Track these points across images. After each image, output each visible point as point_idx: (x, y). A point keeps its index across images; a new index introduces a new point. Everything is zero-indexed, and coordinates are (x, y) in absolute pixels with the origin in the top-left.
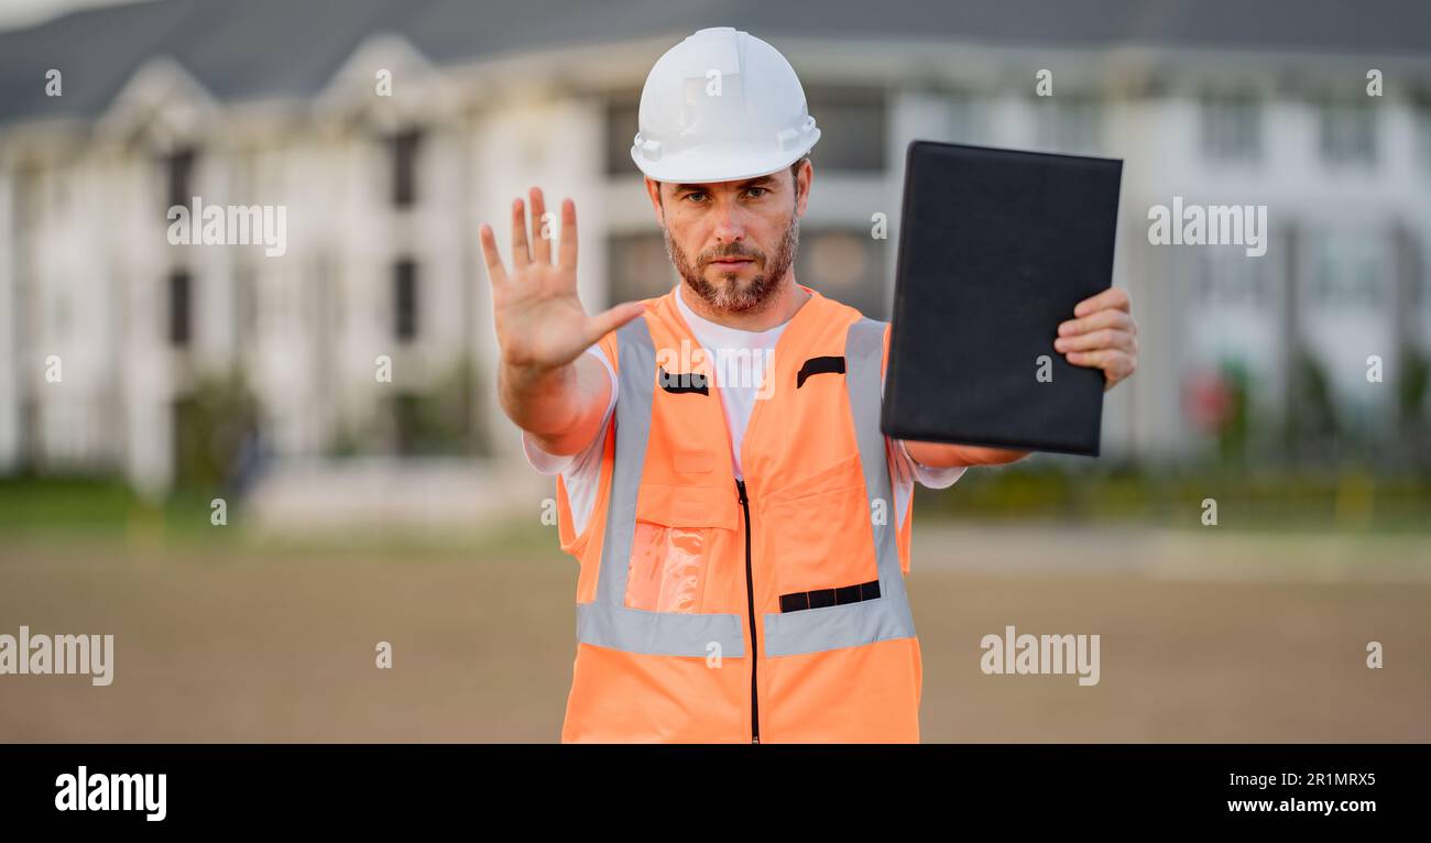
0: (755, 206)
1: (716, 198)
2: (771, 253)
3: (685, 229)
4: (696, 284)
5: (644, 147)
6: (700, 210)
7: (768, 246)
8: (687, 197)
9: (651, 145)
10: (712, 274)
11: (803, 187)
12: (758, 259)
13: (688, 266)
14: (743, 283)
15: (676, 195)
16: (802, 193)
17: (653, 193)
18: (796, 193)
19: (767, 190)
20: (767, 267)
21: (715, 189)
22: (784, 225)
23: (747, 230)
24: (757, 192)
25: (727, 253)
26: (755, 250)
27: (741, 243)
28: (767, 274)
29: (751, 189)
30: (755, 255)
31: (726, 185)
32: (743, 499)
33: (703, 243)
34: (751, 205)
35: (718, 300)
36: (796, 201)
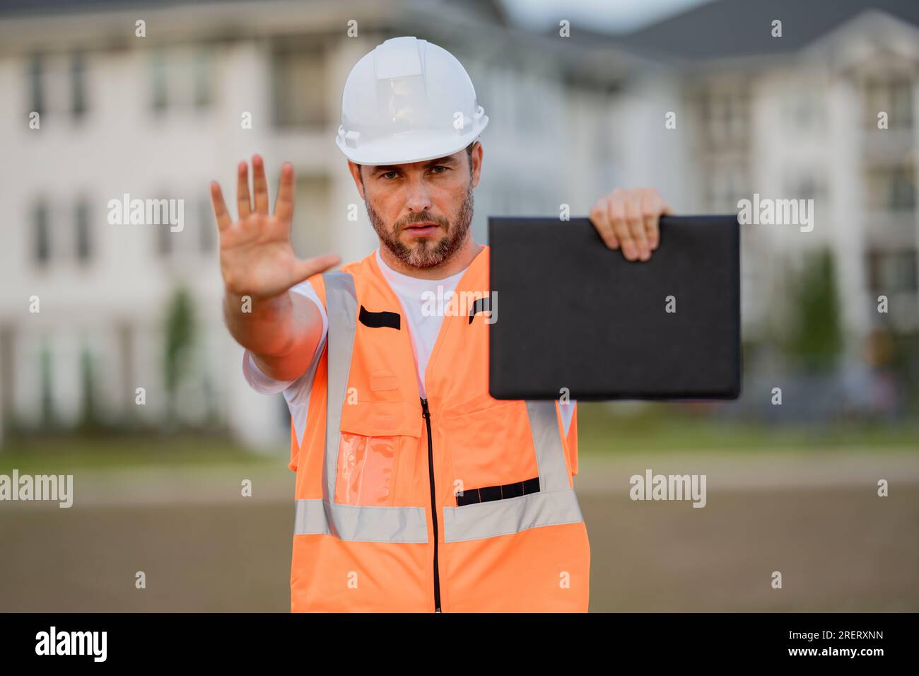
0: (439, 180)
1: (406, 176)
2: (452, 219)
3: (382, 202)
4: (393, 246)
5: (346, 136)
6: (394, 186)
7: (450, 213)
8: (383, 175)
9: (352, 135)
10: (406, 237)
11: (476, 163)
12: (443, 224)
13: (386, 232)
14: (432, 245)
15: (374, 174)
16: (475, 169)
17: (355, 173)
18: (471, 169)
19: (447, 168)
20: (450, 230)
21: (405, 169)
22: (462, 196)
23: (431, 199)
24: (440, 170)
25: (417, 220)
26: (440, 216)
27: (429, 211)
28: (450, 235)
29: (435, 167)
30: (440, 221)
31: (415, 166)
32: (426, 414)
33: (398, 213)
34: (435, 180)
35: (412, 259)
36: (471, 175)
